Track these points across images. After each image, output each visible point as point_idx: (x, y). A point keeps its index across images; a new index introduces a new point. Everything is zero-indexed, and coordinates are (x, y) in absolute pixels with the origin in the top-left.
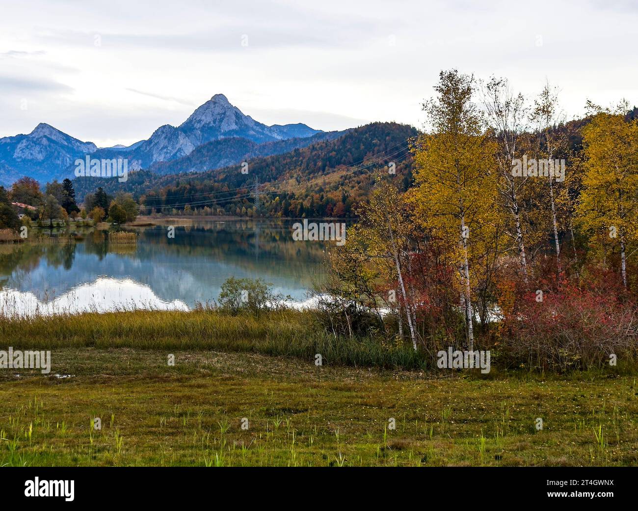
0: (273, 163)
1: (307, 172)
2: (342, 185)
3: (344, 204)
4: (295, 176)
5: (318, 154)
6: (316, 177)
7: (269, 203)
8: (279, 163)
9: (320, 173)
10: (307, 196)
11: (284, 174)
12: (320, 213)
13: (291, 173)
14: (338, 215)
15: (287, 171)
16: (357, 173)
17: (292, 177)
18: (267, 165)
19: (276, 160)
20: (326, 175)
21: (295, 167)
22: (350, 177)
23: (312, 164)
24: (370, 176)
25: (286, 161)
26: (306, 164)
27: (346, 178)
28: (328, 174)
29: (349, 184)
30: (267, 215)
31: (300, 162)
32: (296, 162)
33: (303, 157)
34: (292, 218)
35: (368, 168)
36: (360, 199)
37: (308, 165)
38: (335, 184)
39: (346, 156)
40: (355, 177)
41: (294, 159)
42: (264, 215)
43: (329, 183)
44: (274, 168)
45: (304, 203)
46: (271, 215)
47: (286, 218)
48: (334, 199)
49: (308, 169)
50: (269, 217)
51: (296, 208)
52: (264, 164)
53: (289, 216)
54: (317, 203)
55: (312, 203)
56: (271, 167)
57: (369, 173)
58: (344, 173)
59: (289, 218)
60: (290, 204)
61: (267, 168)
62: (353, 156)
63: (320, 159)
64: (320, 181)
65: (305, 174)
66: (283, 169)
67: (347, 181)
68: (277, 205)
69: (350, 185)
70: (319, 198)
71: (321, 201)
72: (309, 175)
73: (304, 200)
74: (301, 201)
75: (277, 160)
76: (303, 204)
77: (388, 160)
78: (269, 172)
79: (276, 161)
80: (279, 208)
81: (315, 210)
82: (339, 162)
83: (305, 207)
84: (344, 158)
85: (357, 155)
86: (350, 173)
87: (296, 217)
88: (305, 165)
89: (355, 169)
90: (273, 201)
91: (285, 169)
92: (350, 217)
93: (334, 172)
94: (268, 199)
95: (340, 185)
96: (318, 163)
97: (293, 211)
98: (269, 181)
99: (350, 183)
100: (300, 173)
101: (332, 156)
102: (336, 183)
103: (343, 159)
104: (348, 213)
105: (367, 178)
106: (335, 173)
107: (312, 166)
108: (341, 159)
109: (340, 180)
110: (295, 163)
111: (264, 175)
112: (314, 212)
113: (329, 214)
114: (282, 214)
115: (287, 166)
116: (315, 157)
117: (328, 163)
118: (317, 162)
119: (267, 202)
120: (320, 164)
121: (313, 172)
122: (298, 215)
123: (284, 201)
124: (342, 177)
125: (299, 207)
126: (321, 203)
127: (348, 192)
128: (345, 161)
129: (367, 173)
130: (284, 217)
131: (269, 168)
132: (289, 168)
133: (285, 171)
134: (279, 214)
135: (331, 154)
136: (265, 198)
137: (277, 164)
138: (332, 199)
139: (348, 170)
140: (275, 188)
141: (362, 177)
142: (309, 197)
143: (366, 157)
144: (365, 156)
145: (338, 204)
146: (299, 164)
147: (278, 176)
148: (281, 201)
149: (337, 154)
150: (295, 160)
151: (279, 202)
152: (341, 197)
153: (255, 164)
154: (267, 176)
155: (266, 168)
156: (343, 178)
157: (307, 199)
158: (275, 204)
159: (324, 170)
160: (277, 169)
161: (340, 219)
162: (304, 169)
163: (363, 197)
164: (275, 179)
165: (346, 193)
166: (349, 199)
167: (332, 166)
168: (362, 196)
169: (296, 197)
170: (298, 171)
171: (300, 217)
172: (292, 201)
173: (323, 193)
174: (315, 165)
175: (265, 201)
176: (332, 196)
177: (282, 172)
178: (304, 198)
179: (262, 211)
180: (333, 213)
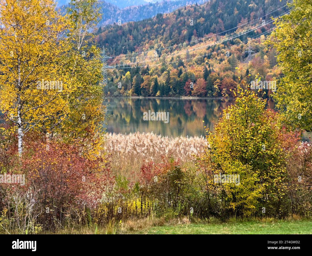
0: (130, 31)
1: (169, 41)
2: (209, 57)
3: (206, 80)
4: (156, 46)
5: (183, 20)
6: (179, 48)
7: (119, 79)
8: (138, 31)
9: (185, 44)
10: (163, 71)
11: (143, 44)
12: (178, 91)
13: (151, 44)
14: (199, 93)
15: (147, 41)
16: (228, 43)
17: (151, 48)
18: (124, 34)
19: (134, 27)
20: (191, 45)
21: (156, 36)
22: (219, 49)
23: (175, 33)
24: (242, 47)
25: (145, 29)
26: (168, 32)
27: (213, 49)
28: (194, 44)
29: (216, 56)
30: (116, 93)
31: (162, 30)
32: (157, 30)
33: (166, 24)
34: (145, 96)
35: (241, 38)
36: (225, 74)
37: (171, 34)
38: (200, 57)
39: (217, 23)
40: (224, 48)
41: (156, 26)
42: (112, 93)
43: (194, 55)
44: (131, 37)
45: (159, 79)
46: (120, 93)
47: (138, 97)
48: (194, 74)
49: (171, 39)
50: (117, 96)
51: (149, 84)
52: (120, 32)
53: (141, 95)
54: (174, 79)
55: (168, 79)
56: (128, 35)
57: (242, 43)
58: (212, 44)
59: (141, 97)
60: (142, 81)
61: (123, 37)
62: (224, 23)
63: (186, 27)
64: (182, 53)
65: (167, 45)
66: (142, 38)
67: (215, 53)
68: (127, 81)
69: (218, 58)
70: (177, 74)
71: (179, 77)
72: (172, 45)
73: (159, 76)
74: (156, 76)
75: (136, 27)
76: (158, 81)
77: (266, 28)
78: (126, 42)
79: (134, 29)
80: (129, 85)
81: (171, 87)
82: (207, 31)
83: (159, 84)
84: (214, 25)
85: (229, 22)
86: (219, 44)
87: (149, 96)
88: (168, 35)
89: (225, 38)
90: (123, 77)
91: (144, 39)
92: (213, 96)
93: (201, 41)
94: (118, 74)
95: (206, 58)
96: (182, 32)
97: (145, 89)
98: (125, 53)
99: (218, 55)
100: (161, 43)
101: (199, 23)
102: (201, 55)
103: (213, 27)
104: (210, 92)
105: (238, 50)
106: (202, 44)
107: (176, 35)
108: (211, 27)
109: (207, 52)
110: (157, 32)
111: (119, 45)
112: (169, 90)
113: (188, 92)
114: (133, 93)
115: (147, 35)
116: (180, 25)
117: (195, 31)
118: (182, 30)
119: (117, 77)
120: (185, 32)
121: (177, 42)
122: (152, 93)
123: (135, 77)
124: (209, 48)
125: (153, 83)
126: (178, 79)
127: (212, 66)
128: (215, 29)
129: (239, 43)
130: (135, 96)
131: (126, 37)
132: (149, 37)
133: (144, 41)
134: (129, 92)
135: (198, 21)
136: (115, 73)
137: (135, 32)
138: (191, 75)
139: (218, 40)
140: (131, 62)
141: (233, 48)
142: (165, 72)
143: (240, 24)
144: (239, 22)
145: (198, 80)
146: (161, 32)
147: (135, 47)
148: (132, 77)
149: (206, 21)
150: (158, 27)
151: (129, 78)
152: (202, 73)
153: (109, 32)
154: (123, 46)
155: (121, 37)
156: (211, 49)
157: (163, 74)
158: (125, 80)
159: (190, 39)
160: (135, 38)
161: (201, 98)
162: (166, 38)
163: (229, 73)
164: (132, 50)
165: (209, 67)
166: (212, 74)
167: (200, 35)
168: (227, 70)
169: (150, 72)
170: (159, 41)
171: (154, 96)
172: (145, 77)
173: (182, 67)
174: (180, 33)
175: (115, 77)
176: (192, 71)
177: (140, 42)
178: (159, 73)
179: (110, 88)
180: (192, 91)
